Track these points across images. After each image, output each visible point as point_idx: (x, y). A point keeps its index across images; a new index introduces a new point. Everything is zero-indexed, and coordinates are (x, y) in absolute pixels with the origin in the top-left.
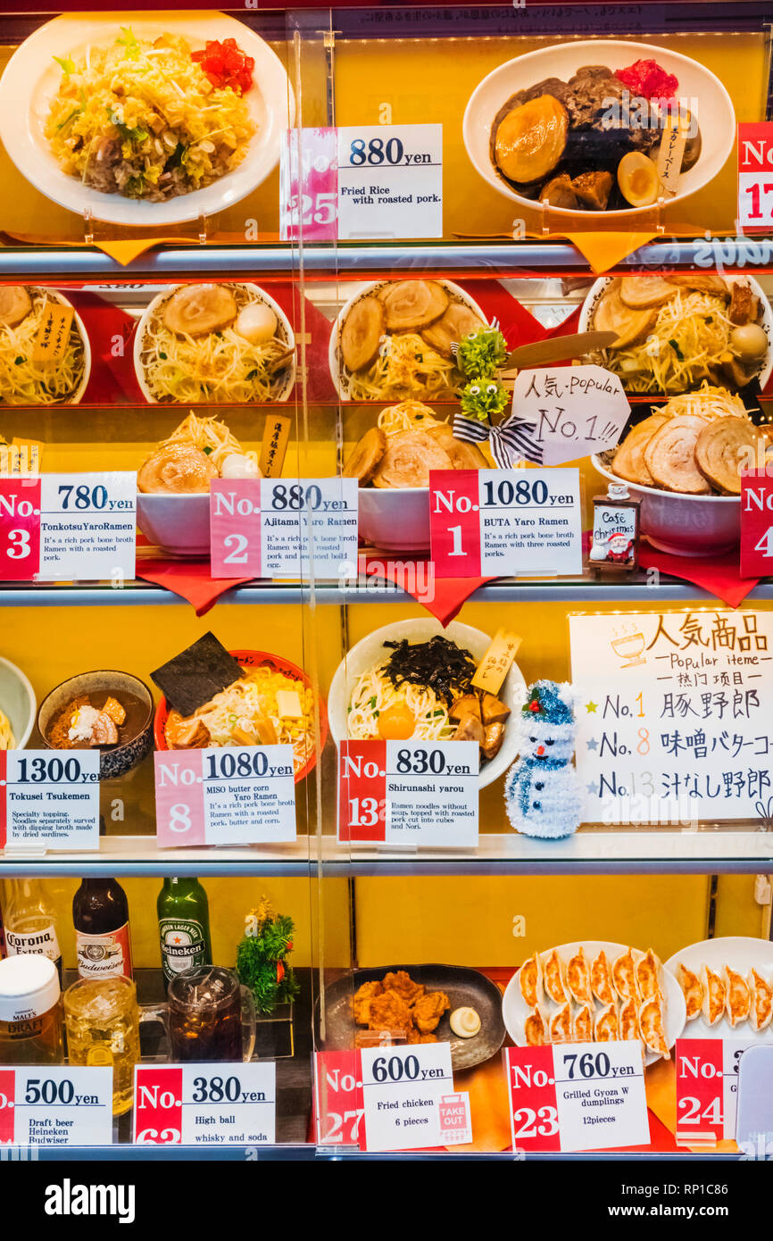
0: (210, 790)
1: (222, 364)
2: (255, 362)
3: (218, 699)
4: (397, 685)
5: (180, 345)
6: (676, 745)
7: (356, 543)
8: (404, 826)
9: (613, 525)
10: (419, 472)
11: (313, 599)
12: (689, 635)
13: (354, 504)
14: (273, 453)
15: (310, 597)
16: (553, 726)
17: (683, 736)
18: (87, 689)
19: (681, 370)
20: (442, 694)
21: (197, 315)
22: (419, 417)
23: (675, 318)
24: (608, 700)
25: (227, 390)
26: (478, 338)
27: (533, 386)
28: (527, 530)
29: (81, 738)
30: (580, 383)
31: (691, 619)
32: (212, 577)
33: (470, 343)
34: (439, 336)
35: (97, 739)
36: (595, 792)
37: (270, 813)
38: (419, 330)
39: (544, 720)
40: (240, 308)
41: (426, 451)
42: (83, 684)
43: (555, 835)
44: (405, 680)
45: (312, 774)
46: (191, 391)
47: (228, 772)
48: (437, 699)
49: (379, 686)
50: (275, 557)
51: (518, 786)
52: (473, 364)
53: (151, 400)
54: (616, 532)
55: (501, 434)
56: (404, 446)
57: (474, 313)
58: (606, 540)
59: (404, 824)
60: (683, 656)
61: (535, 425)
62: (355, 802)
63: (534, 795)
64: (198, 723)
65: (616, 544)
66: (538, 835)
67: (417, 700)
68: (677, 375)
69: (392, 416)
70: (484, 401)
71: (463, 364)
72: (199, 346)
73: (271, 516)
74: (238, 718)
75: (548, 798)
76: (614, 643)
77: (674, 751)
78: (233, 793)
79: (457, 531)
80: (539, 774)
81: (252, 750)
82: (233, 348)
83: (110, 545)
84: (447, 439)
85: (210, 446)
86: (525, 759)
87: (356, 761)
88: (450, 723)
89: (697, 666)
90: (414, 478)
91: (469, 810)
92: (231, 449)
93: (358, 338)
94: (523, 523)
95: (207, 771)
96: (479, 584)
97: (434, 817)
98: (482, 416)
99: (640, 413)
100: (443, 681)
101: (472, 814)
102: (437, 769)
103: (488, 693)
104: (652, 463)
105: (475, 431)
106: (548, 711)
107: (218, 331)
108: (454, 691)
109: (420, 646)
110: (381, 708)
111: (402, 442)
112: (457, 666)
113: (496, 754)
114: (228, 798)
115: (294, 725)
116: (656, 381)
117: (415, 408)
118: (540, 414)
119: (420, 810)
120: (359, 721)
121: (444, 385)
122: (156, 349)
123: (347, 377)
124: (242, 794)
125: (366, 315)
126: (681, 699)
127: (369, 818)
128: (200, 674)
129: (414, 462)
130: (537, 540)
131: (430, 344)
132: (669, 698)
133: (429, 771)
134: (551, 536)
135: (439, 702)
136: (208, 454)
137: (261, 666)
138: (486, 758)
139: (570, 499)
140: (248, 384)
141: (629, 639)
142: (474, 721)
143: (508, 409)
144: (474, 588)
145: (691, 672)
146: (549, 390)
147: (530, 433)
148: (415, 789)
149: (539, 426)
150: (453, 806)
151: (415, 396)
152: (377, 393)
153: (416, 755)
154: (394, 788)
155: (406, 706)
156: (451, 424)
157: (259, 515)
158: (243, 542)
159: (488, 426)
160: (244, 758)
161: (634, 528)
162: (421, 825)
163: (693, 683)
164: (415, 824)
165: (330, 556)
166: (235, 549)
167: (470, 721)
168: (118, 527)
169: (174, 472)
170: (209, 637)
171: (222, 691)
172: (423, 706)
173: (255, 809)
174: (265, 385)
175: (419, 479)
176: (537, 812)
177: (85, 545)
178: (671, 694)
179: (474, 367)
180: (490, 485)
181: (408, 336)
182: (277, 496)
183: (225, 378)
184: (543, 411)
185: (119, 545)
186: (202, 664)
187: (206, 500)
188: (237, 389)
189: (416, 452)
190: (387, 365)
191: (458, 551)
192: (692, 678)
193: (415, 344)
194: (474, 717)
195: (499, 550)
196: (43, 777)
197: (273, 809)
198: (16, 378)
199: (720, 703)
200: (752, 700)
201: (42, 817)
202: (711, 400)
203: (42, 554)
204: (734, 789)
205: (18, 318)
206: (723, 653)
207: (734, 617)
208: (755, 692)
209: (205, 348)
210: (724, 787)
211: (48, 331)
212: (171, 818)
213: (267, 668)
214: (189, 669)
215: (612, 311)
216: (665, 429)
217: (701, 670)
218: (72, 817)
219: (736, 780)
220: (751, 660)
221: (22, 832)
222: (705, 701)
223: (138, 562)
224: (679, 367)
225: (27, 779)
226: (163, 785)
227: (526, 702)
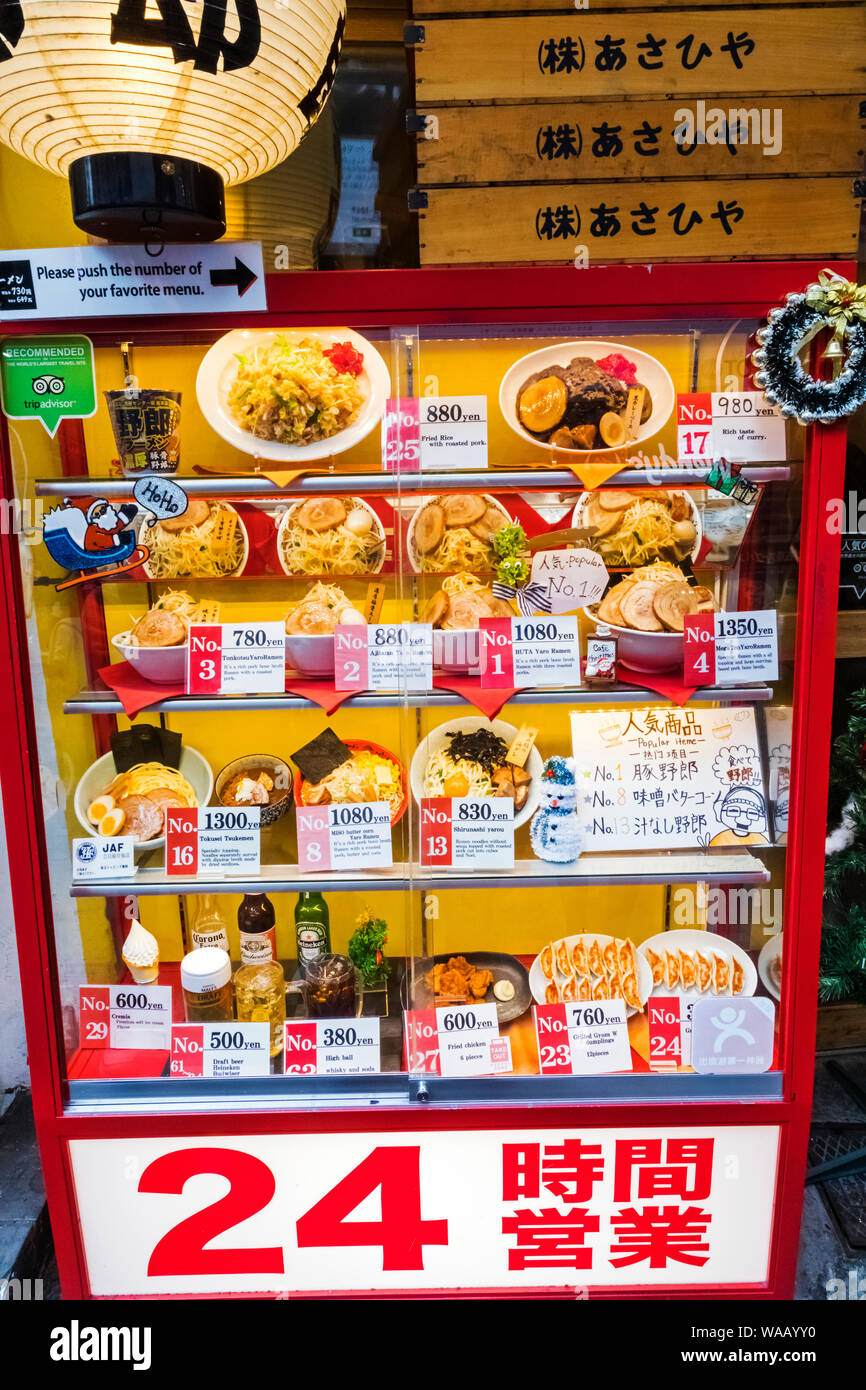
0: (333, 833)
1: (337, 549)
2: (359, 548)
3: (335, 772)
4: (456, 761)
5: (309, 537)
6: (643, 799)
7: (431, 667)
9: (601, 653)
10: (472, 619)
12: (650, 726)
13: (429, 641)
14: (373, 608)
16: (563, 786)
17: (648, 793)
18: (246, 767)
19: (641, 551)
20: (486, 767)
21: (320, 517)
22: (470, 583)
23: (636, 517)
24: (598, 769)
25: (340, 566)
26: (507, 531)
27: (545, 562)
28: (544, 656)
29: (245, 799)
30: (576, 560)
31: (651, 714)
32: (337, 689)
33: (502, 534)
34: (480, 530)
35: (256, 800)
36: (591, 831)
37: (375, 848)
38: (467, 526)
40: (349, 513)
41: (476, 606)
42: (243, 764)
44: (461, 758)
46: (316, 567)
47: (346, 821)
48: (484, 770)
49: (444, 762)
50: (378, 676)
52: (505, 548)
53: (288, 573)
54: (602, 657)
55: (524, 594)
56: (461, 602)
57: (503, 514)
58: (596, 662)
59: (464, 854)
60: (646, 739)
61: (546, 588)
62: (431, 840)
63: (551, 833)
64: (323, 788)
65: (602, 665)
67: (470, 771)
68: (638, 554)
69: (452, 583)
70: (513, 572)
71: (497, 548)
72: (322, 538)
73: (374, 649)
74: (349, 785)
76: (600, 732)
77: (642, 802)
78: (349, 835)
79: (498, 658)
80: (553, 819)
81: (362, 806)
82: (345, 538)
83: (268, 669)
84: (489, 597)
85: (332, 604)
87: (431, 812)
88: (493, 786)
89: (656, 746)
90: (468, 623)
91: (508, 844)
92: (345, 605)
93: (427, 532)
94: (541, 652)
95: (332, 820)
96: (514, 692)
97: (484, 848)
98: (512, 582)
99: (615, 579)
100: (487, 758)
101: (510, 847)
102: (486, 817)
103: (516, 766)
104: (624, 611)
105: (507, 592)
107: (334, 528)
108: (494, 765)
109: (470, 735)
110: (446, 777)
111: (459, 600)
112: (495, 749)
113: (524, 806)
114: (346, 838)
115: (388, 788)
116: (624, 558)
117: (466, 577)
118: (550, 580)
119: (475, 844)
120: (431, 786)
121: (485, 562)
122: (292, 540)
123: (419, 556)
124: (355, 835)
125: (432, 517)
126: (646, 768)
127: (441, 849)
128: (323, 756)
129: (468, 613)
130: (550, 663)
131: (475, 535)
132: (638, 767)
133: (481, 818)
134: (559, 660)
135: (485, 772)
136: (331, 608)
137: (363, 750)
138: (518, 809)
139: (571, 636)
140: (354, 562)
141: (610, 729)
142: (508, 784)
143: (529, 577)
144: (509, 696)
145: (652, 750)
146: (555, 564)
147: (543, 593)
148: (472, 830)
149: (549, 588)
150: (497, 841)
151: (466, 569)
152: (439, 567)
153: (472, 807)
154: (457, 829)
155: (462, 776)
156: (491, 587)
157: (366, 649)
158: (357, 667)
159: (515, 589)
160: (357, 811)
161: (614, 655)
162: (476, 854)
163: (653, 757)
164: (472, 853)
165: (414, 676)
166: (351, 671)
167: (506, 785)
168: (273, 658)
169: (309, 621)
170: (330, 731)
171: (338, 767)
172: (474, 775)
173: (364, 846)
174: (365, 563)
175: (472, 624)
176: (553, 845)
177: (251, 670)
178: (639, 765)
179: (505, 550)
180: (519, 627)
181: (461, 530)
182: (379, 636)
183: (340, 558)
184: (551, 578)
185: (274, 669)
186: (324, 749)
187: (332, 639)
188: (346, 566)
189: (469, 606)
190: (447, 549)
191: (499, 671)
192: (652, 754)
193: (466, 535)
194: (508, 782)
195: (526, 670)
196: (222, 825)
197: (376, 845)
198: (200, 560)
199: (673, 770)
200: (692, 768)
201: (221, 853)
202: (662, 570)
203: (223, 676)
204: (683, 828)
205: (201, 521)
206: (673, 737)
207: (680, 713)
208: (694, 763)
209: (326, 539)
210: (676, 827)
211: (221, 529)
212: (308, 852)
213: (368, 752)
214: (315, 753)
215: (594, 512)
216: (633, 590)
217: (659, 749)
218: (241, 853)
219: (683, 822)
220: (692, 742)
221: (208, 863)
222: (663, 768)
223: (286, 680)
224: (639, 549)
225: (212, 826)
226: (302, 830)
227: (544, 771)
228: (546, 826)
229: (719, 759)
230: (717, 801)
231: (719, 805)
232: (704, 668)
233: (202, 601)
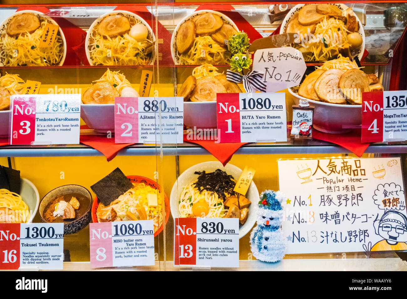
0: (115, 241)
1: (123, 49)
2: (139, 50)
3: (121, 198)
4: (201, 191)
5: (105, 41)
6: (326, 219)
7: (182, 127)
8: (205, 258)
9: (302, 118)
10: (211, 94)
11: (162, 153)
12: (331, 169)
13: (181, 109)
14: (145, 87)
15: (160, 152)
16: (273, 211)
17: (329, 214)
18: (63, 193)
19: (326, 52)
20: (221, 195)
21: (112, 28)
22: (211, 71)
23: (323, 28)
24: (296, 198)
25: (125, 61)
26: (237, 36)
27: (262, 57)
28: (262, 121)
29: (59, 216)
30: (284, 55)
31: (332, 161)
32: (115, 143)
33: (233, 38)
34: (219, 37)
35: (66, 216)
36: (291, 240)
37: (143, 252)
38: (210, 34)
39: (269, 208)
40: (132, 26)
41: (214, 85)
42: (62, 190)
43: (274, 261)
44: (204, 189)
45: (162, 233)
46: (110, 61)
47: (124, 233)
48: (219, 198)
49: (193, 192)
50: (145, 133)
51: (256, 238)
52: (235, 48)
53: (91, 64)
54: (303, 122)
55: (248, 79)
56: (205, 83)
57: (234, 28)
58: (299, 125)
59: (205, 257)
60: (329, 178)
61: (263, 75)
62: (182, 247)
63: (264, 243)
64: (111, 209)
65: (303, 127)
66: (266, 261)
67: (210, 198)
68: (324, 54)
69: (199, 71)
70: (240, 63)
71: (230, 48)
72: (113, 41)
73: (143, 115)
74: (129, 207)
75: (270, 244)
76: (298, 173)
77: (326, 221)
78: (126, 242)
79: (229, 121)
80: (266, 233)
81: (135, 223)
82: (128, 42)
83: (68, 128)
84: (224, 80)
85: (116, 83)
86: (260, 226)
87: (182, 228)
88: (225, 209)
89: (335, 183)
90: (209, 97)
91: (235, 250)
92: (125, 85)
93: (183, 38)
94: (260, 118)
95: (114, 232)
96: (240, 146)
97: (218, 253)
98: (240, 70)
99: (310, 70)
100: (221, 190)
101: (236, 252)
102: (220, 231)
103: (241, 195)
104: (318, 90)
105: (236, 77)
106: (271, 205)
107: (122, 35)
108: (226, 194)
109: (210, 174)
110: (194, 201)
111: (203, 81)
112: (227, 183)
113: (245, 222)
114: (124, 245)
115: (155, 209)
116: (315, 57)
117: (209, 67)
118: (265, 70)
119: (212, 250)
120: (184, 207)
121: (221, 59)
122: (95, 44)
123: (178, 56)
124: (130, 243)
125: (187, 28)
126: (328, 198)
127: (189, 254)
128: (113, 186)
129: (209, 90)
130: (266, 125)
131: (215, 40)
132: (323, 197)
133: (216, 232)
134: (273, 124)
135: (220, 199)
136: (115, 87)
137: (140, 183)
138: (242, 224)
139: (281, 107)
140: (135, 59)
141: (305, 171)
142: (236, 208)
143: (251, 67)
144: (237, 148)
145: (332, 185)
146: (270, 58)
147: (261, 78)
148: (209, 240)
149: (265, 75)
150: (227, 249)
151: (210, 62)
152: (190, 62)
153: (210, 225)
154: (200, 240)
155: (205, 201)
156: (225, 74)
157: (137, 114)
158: (130, 127)
159: (242, 75)
160: (131, 226)
161: (312, 120)
162: (213, 257)
163: (333, 190)
164: (210, 257)
165: (170, 133)
166: (126, 130)
167: (234, 208)
168: (72, 120)
169: (99, 95)
170: (118, 170)
171: (123, 194)
172: (212, 201)
173: (136, 250)
174: (143, 59)
175: (211, 98)
176: (265, 251)
177: (56, 128)
178: (324, 196)
179: (235, 49)
180: (244, 100)
181: (206, 37)
182: (146, 105)
183: (124, 55)
184: (266, 68)
185: (72, 128)
186: (114, 182)
187: (113, 107)
188: (130, 60)
189: (210, 86)
190: (196, 49)
191: (230, 131)
192: (333, 188)
193: (209, 40)
194: (236, 206)
195: (249, 130)
196: (37, 236)
197: (144, 250)
198: (31, 55)
199: (346, 199)
200: (359, 198)
201: (36, 255)
202: (344, 62)
203: (36, 132)
204: (353, 238)
205: (33, 29)
206: (346, 177)
207: (351, 160)
208: (361, 194)
209: (116, 42)
210: (348, 238)
211: (46, 35)
212: (97, 254)
213: (143, 184)
214: (108, 184)
215: (295, 26)
216: (324, 75)
217: (337, 185)
218: (50, 254)
219: (353, 234)
220: (359, 180)
221: (27, 262)
222: (339, 198)
223: (81, 136)
224: (325, 50)
225: (30, 236)
226: (93, 239)
227: (259, 200)
228: (260, 238)
229: (377, 192)
230: (376, 220)
231: (377, 223)
232: (375, 130)
233: (28, 81)
